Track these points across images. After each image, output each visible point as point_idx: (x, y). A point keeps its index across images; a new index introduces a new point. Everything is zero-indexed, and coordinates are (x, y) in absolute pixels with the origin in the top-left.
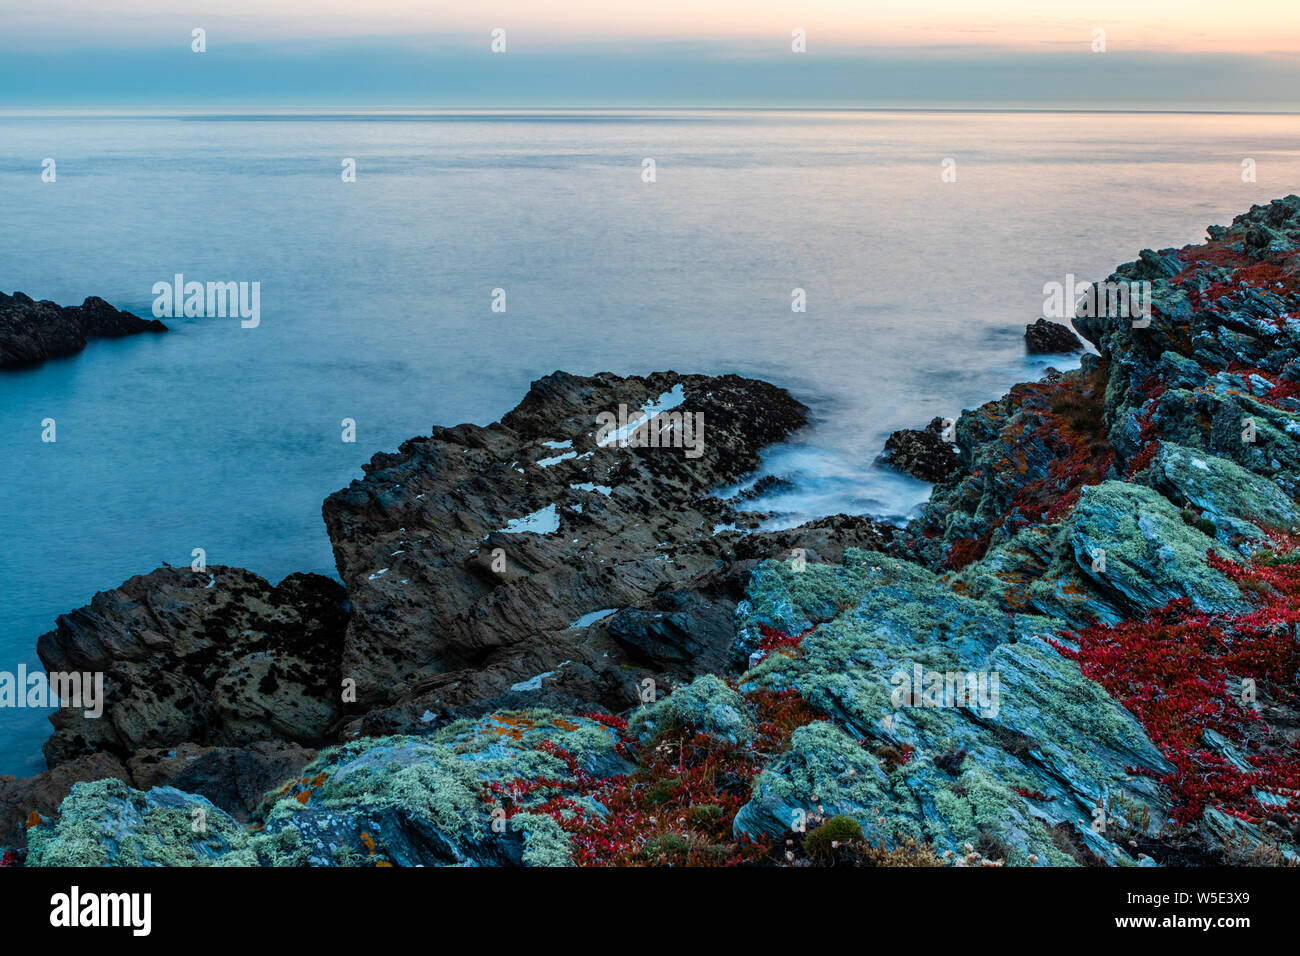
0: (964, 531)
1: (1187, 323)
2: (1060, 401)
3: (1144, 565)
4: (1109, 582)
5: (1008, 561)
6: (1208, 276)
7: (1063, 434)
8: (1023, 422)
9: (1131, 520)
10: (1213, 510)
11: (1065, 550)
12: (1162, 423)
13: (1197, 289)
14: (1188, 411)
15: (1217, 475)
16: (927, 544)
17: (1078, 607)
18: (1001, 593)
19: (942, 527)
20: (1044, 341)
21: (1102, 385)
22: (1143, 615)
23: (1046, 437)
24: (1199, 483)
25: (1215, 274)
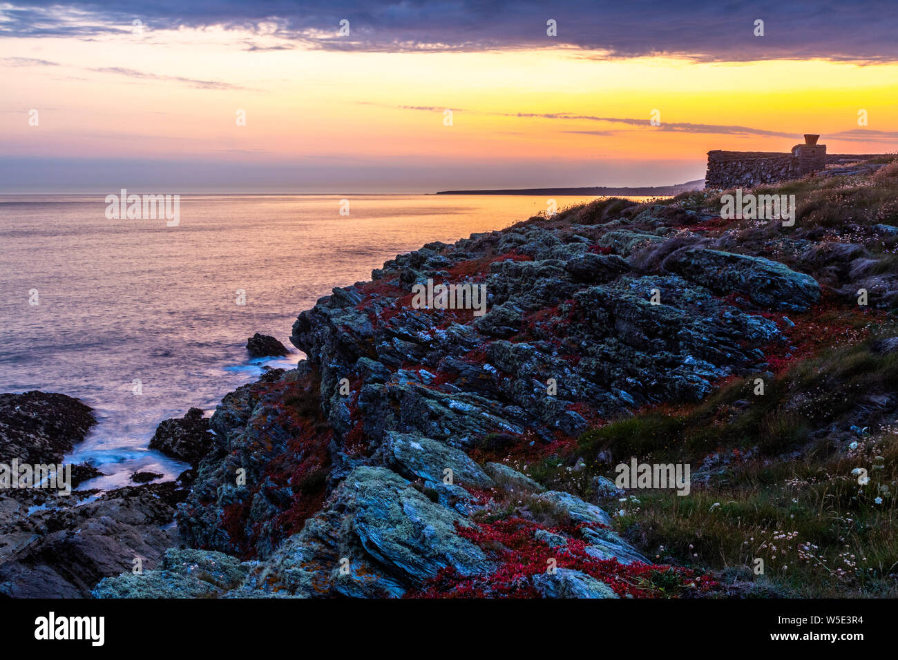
0: (232, 499)
1: (371, 337)
2: (290, 396)
3: (415, 543)
4: (391, 561)
5: (307, 552)
6: (380, 304)
7: (294, 419)
8: (265, 414)
9: (398, 507)
10: (431, 479)
11: (351, 537)
12: (365, 408)
13: (374, 313)
14: (383, 399)
15: (429, 452)
16: (204, 511)
17: (371, 586)
18: (309, 583)
19: (213, 496)
20: (260, 348)
21: (316, 383)
22: (421, 586)
23: (283, 423)
24: (418, 460)
25: (384, 303)
